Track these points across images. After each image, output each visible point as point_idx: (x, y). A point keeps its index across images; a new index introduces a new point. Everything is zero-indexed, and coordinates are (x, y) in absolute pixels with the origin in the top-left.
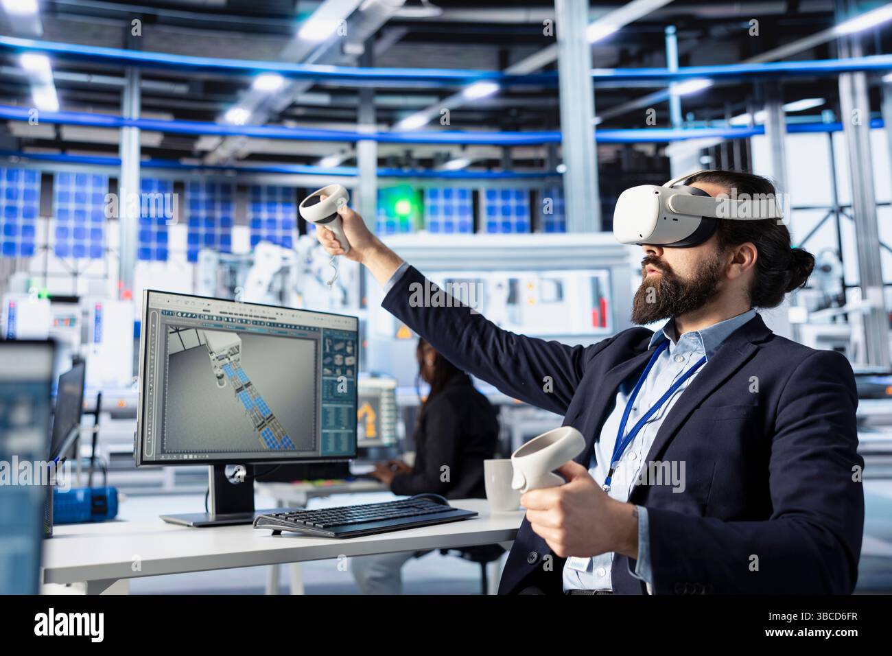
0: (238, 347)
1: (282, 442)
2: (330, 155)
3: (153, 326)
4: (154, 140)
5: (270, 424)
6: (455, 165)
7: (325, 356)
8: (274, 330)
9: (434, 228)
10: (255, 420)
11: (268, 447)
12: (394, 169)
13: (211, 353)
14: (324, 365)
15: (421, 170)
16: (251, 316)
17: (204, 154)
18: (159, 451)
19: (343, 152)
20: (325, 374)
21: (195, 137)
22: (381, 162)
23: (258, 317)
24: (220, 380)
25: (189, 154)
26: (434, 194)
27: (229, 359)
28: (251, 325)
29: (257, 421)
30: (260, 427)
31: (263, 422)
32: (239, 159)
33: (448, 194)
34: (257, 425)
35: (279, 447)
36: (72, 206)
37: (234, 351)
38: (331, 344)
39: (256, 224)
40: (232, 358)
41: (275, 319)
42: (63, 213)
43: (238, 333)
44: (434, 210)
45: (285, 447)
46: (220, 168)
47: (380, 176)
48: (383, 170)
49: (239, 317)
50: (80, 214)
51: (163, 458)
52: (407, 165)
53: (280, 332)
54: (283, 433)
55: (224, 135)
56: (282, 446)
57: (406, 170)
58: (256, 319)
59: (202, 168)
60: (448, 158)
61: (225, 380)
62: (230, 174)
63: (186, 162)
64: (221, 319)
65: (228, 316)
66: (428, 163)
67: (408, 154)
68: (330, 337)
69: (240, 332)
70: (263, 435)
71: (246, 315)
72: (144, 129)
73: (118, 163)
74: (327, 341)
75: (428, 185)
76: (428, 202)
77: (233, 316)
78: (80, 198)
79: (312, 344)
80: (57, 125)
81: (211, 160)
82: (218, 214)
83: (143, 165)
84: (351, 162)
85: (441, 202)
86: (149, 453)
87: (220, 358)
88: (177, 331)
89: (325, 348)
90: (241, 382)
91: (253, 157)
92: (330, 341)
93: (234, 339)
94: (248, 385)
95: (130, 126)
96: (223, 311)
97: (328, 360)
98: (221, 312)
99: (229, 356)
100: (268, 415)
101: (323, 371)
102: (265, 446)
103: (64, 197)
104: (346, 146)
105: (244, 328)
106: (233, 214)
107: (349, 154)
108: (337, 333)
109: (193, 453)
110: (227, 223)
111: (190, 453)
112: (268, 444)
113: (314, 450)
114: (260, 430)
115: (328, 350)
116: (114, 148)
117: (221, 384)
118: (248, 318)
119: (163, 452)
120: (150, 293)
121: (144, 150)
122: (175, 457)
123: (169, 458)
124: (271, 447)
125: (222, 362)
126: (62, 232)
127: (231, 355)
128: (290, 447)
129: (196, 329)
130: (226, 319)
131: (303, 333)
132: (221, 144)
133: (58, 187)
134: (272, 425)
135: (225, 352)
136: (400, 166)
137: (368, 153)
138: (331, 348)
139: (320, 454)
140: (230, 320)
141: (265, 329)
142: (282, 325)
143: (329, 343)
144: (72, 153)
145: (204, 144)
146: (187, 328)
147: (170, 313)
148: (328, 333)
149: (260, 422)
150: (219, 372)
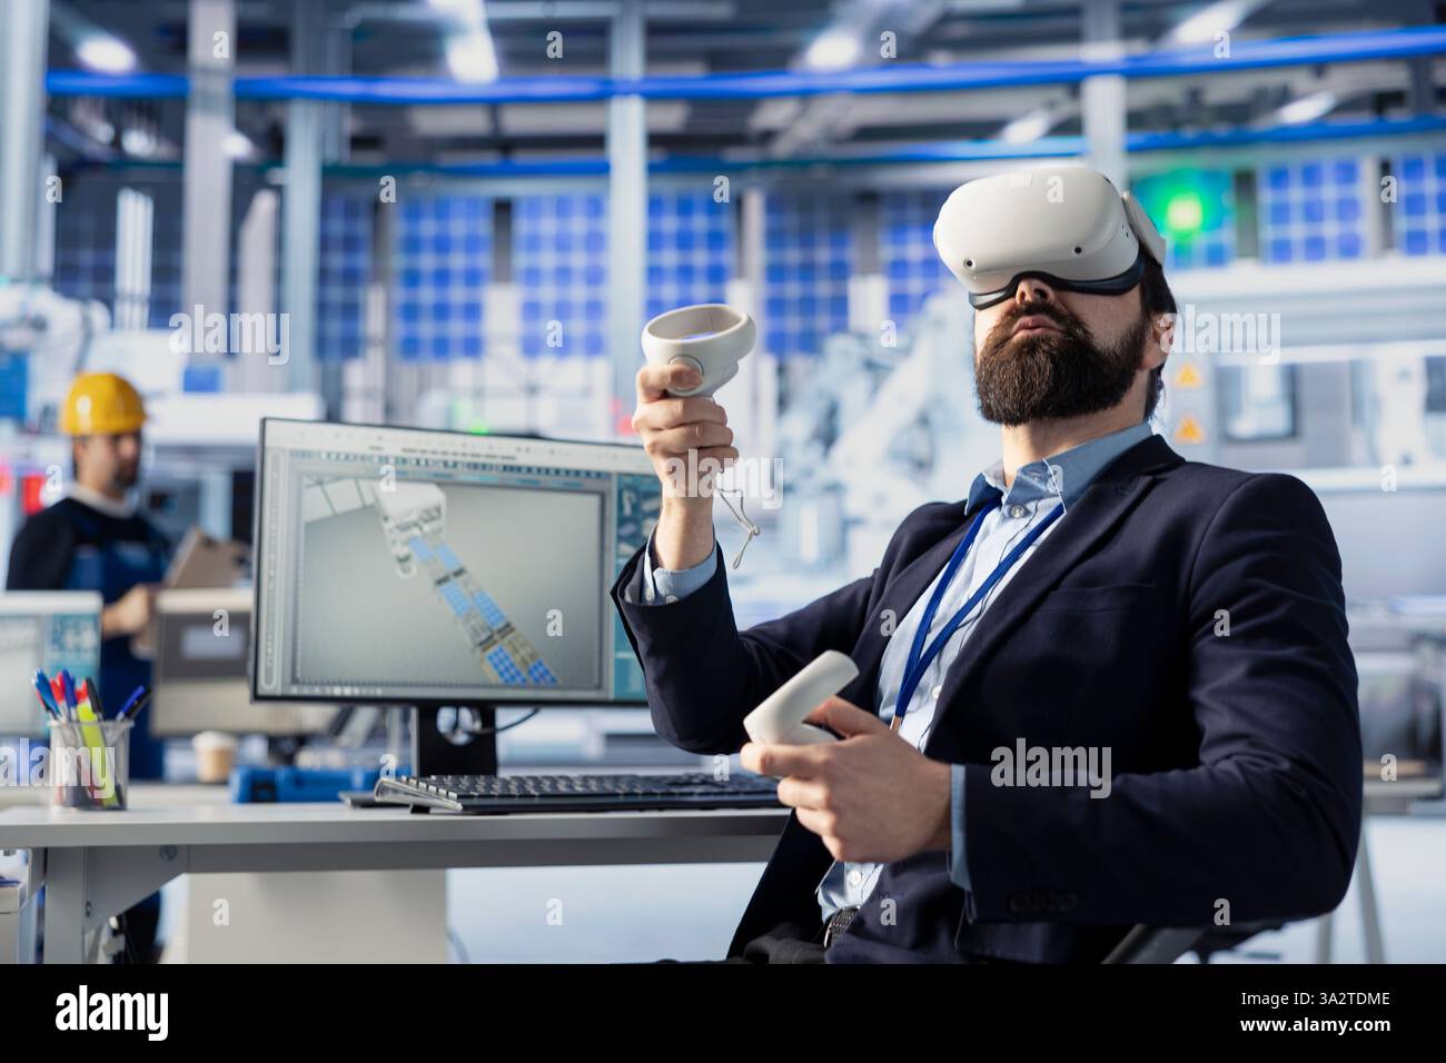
0: (438, 509)
1: (530, 672)
2: (1024, 115)
3: (275, 475)
4: (672, 118)
5: (506, 640)
6: (1300, 112)
7: (622, 521)
8: (513, 477)
9: (1282, 252)
10: (475, 633)
11: (500, 681)
12: (1162, 133)
13: (386, 519)
14: (620, 539)
15: (1222, 130)
16: (464, 455)
17: (768, 136)
18: (288, 679)
19: (1051, 105)
20: (621, 553)
21: (752, 101)
22: (1134, 119)
23: (478, 456)
24: (406, 565)
25: (739, 139)
26: (1279, 177)
27: (421, 529)
28: (466, 469)
29: (478, 635)
30: (485, 644)
31: (490, 637)
32: (838, 140)
33: (1311, 175)
34: (478, 641)
35: (524, 680)
36: (548, 260)
37: (431, 515)
38: (634, 500)
39: (898, 269)
40: (427, 528)
41: (513, 458)
42: (533, 276)
43: (439, 485)
44: (1281, 214)
45: (537, 680)
46: (800, 163)
47: (1133, 150)
48: (1140, 137)
49: (440, 457)
50: (563, 274)
51: (294, 691)
52: (1191, 121)
53: (524, 481)
54: (533, 656)
55: (806, 95)
56: (531, 681)
57: (1189, 133)
58: (476, 460)
59: (766, 165)
60: (1285, 97)
61: (414, 566)
62: (820, 173)
63: (735, 155)
64: (404, 461)
65: (418, 455)
66: (1239, 113)
67: (1195, 96)
68: (630, 488)
69: (443, 482)
70: (490, 658)
71: (455, 454)
72: (652, 97)
73: (603, 170)
74: (626, 495)
75: (1259, 159)
76: (1266, 196)
77: (428, 456)
78: (562, 244)
79: (594, 501)
80: (493, 105)
81: (782, 148)
82: (823, 255)
83: (653, 169)
84: (1070, 127)
85: (1296, 194)
86: (269, 681)
87: (404, 528)
88: (320, 483)
89: (621, 507)
90: (449, 567)
91: (867, 133)
92: (633, 495)
93: (433, 495)
94: (459, 573)
95: (626, 94)
96: (407, 446)
97: (629, 529)
98: (404, 450)
99: (421, 523)
100: (501, 625)
101: (617, 549)
102: (493, 677)
103: (534, 244)
104: (1058, 94)
105: (450, 476)
106: (852, 254)
107: (1066, 109)
108: (647, 481)
109: (352, 684)
110: (840, 271)
111: (346, 684)
112: (501, 674)
113: (599, 687)
114: (484, 650)
115: (627, 511)
116: (597, 141)
117: (405, 571)
118: (459, 458)
119: (295, 681)
120: (269, 423)
121: (655, 140)
122: (317, 691)
123: (306, 691)
124: (506, 681)
125: (405, 535)
126: (531, 310)
127: (426, 521)
128: (546, 682)
129: (356, 478)
130: (414, 462)
131: (573, 482)
132: (802, 115)
133: (522, 226)
134: (510, 642)
135: (414, 517)
136: (1176, 125)
137: (1105, 103)
138: (635, 508)
139: (611, 696)
140: (423, 463)
141: (494, 477)
142: (529, 470)
143: (630, 499)
144: (522, 158)
145: (772, 115)
146: (338, 478)
147: (304, 454)
148: (628, 480)
149: (484, 636)
150: (403, 551)
